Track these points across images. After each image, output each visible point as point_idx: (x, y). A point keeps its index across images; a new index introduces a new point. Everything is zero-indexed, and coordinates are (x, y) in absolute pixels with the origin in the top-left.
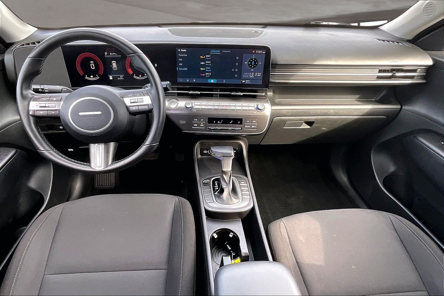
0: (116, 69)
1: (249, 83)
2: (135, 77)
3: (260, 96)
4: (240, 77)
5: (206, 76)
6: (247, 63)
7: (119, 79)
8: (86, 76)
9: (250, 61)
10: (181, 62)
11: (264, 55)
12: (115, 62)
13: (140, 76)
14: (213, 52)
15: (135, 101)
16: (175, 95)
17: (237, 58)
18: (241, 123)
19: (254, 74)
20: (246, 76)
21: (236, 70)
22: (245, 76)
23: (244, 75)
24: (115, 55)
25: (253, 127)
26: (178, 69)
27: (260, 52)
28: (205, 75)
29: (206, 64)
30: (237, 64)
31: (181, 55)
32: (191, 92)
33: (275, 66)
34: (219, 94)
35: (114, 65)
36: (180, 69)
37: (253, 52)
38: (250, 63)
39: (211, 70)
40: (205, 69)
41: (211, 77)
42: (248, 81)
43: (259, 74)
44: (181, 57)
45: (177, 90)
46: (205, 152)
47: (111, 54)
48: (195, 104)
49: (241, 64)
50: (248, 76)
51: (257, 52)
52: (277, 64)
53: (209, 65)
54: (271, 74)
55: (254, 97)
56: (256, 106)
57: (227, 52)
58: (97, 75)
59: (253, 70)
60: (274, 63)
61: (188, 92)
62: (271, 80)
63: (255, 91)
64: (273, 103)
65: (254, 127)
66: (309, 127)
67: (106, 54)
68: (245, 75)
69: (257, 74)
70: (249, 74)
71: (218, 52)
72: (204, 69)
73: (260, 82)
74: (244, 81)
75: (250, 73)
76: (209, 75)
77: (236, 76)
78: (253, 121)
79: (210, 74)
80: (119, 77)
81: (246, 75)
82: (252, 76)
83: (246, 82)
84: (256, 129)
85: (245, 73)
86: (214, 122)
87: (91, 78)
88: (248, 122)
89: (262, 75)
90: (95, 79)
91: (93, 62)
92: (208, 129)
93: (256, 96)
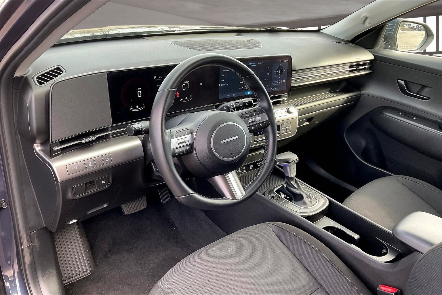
1: (277, 90)
2: (181, 100)
3: (283, 101)
4: (270, 86)
6: (275, 72)
8: (131, 106)
9: (277, 70)
10: (223, 78)
11: (287, 63)
13: (186, 98)
14: (250, 65)
17: (269, 68)
18: (279, 130)
19: (281, 81)
20: (275, 84)
21: (268, 79)
22: (273, 84)
24: (163, 78)
26: (221, 85)
27: (285, 61)
28: (243, 88)
30: (268, 74)
31: (223, 71)
37: (280, 61)
38: (277, 72)
42: (276, 88)
43: (284, 81)
44: (223, 73)
47: (160, 77)
49: (271, 73)
50: (276, 84)
51: (283, 61)
54: (292, 79)
56: (286, 110)
57: (261, 63)
58: (143, 104)
59: (279, 78)
62: (292, 85)
63: (280, 97)
65: (289, 130)
66: (309, 123)
67: (154, 78)
68: (274, 84)
69: (283, 81)
71: (254, 64)
72: (242, 82)
73: (285, 88)
74: (273, 89)
75: (278, 81)
77: (267, 85)
78: (288, 125)
81: (275, 83)
83: (275, 90)
84: (290, 132)
85: (274, 82)
86: (258, 133)
87: (136, 108)
88: (284, 127)
89: (286, 81)
90: (141, 109)
91: (140, 89)
92: (254, 142)
93: (280, 101)
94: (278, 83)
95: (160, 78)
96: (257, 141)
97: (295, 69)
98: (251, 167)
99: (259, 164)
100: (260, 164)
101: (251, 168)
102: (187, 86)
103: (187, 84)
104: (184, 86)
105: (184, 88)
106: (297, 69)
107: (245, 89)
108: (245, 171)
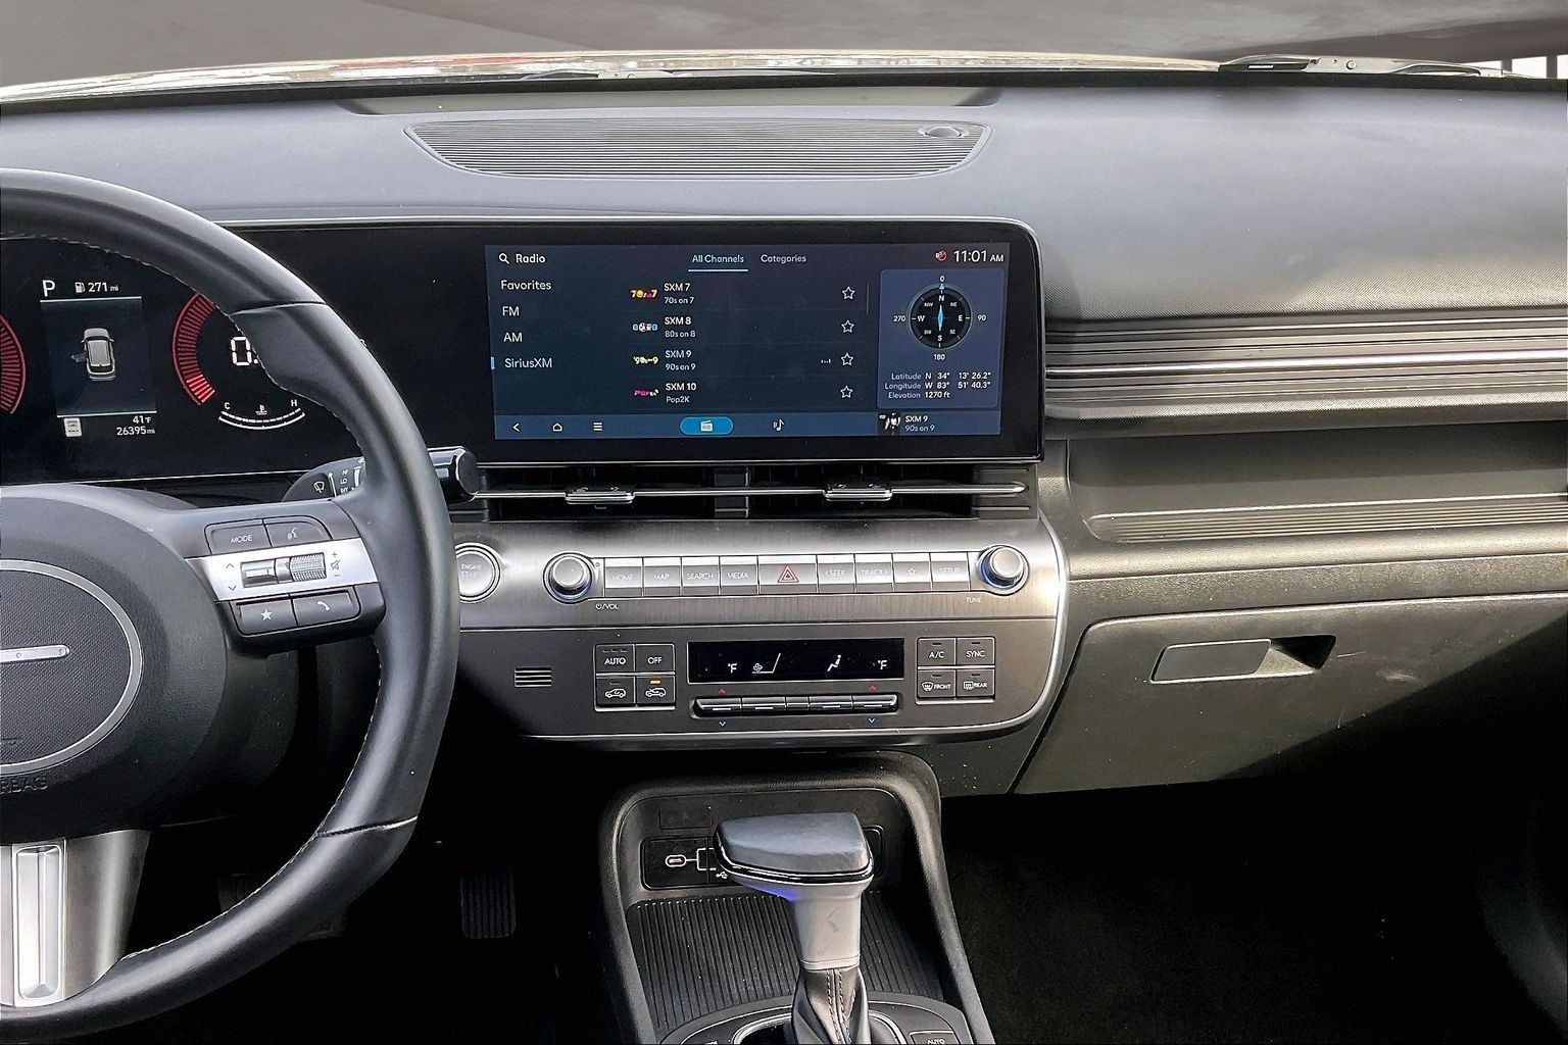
0: (109, 376)
1: (922, 429)
2: (228, 417)
3: (998, 501)
4: (868, 398)
5: (668, 398)
6: (902, 318)
7: (122, 431)
9: (921, 310)
10: (512, 325)
11: (1003, 274)
12: (104, 332)
13: (262, 410)
14: (704, 265)
15: (272, 573)
16: (478, 519)
17: (848, 293)
18: (896, 669)
19: (953, 379)
20: (905, 391)
21: (847, 360)
22: (896, 391)
23: (892, 386)
24: (102, 294)
25: (968, 686)
26: (500, 363)
27: (976, 255)
28: (664, 393)
29: (667, 334)
30: (848, 326)
31: (512, 286)
32: (579, 496)
33: (1069, 326)
34: (750, 497)
35: (98, 349)
36: (510, 363)
37: (937, 256)
38: (921, 318)
39: (694, 366)
40: (662, 360)
41: (700, 405)
42: (918, 419)
43: (981, 380)
44: (514, 298)
45: (492, 487)
46: (671, 861)
47: (79, 290)
48: (609, 563)
49: (869, 324)
50: (916, 391)
51: (961, 256)
52: (1079, 321)
53: (682, 335)
54: (1049, 376)
55: (962, 508)
56: (974, 561)
57: (784, 260)
59: (940, 357)
60: (1059, 313)
61: (562, 494)
62: (1052, 409)
63: (965, 475)
64: (1077, 542)
66: (1304, 670)
67: (46, 289)
68: (897, 387)
69: (969, 379)
70: (923, 381)
71: (732, 262)
72: (655, 360)
73: (991, 424)
74: (894, 421)
75: (928, 376)
76: (686, 392)
77: (846, 392)
78: (973, 653)
79: (692, 386)
80: (127, 422)
81: (905, 386)
82: (938, 389)
83: (908, 428)
84: (991, 701)
85: (898, 377)
86: (733, 667)
88: (936, 662)
89: (998, 380)
92: (694, 716)
93: (974, 503)
94: (934, 388)
95: (86, 294)
96: (708, 713)
97: (1072, 313)
104: (242, 345)
105: (242, 356)
106: (1087, 314)
107: (677, 400)
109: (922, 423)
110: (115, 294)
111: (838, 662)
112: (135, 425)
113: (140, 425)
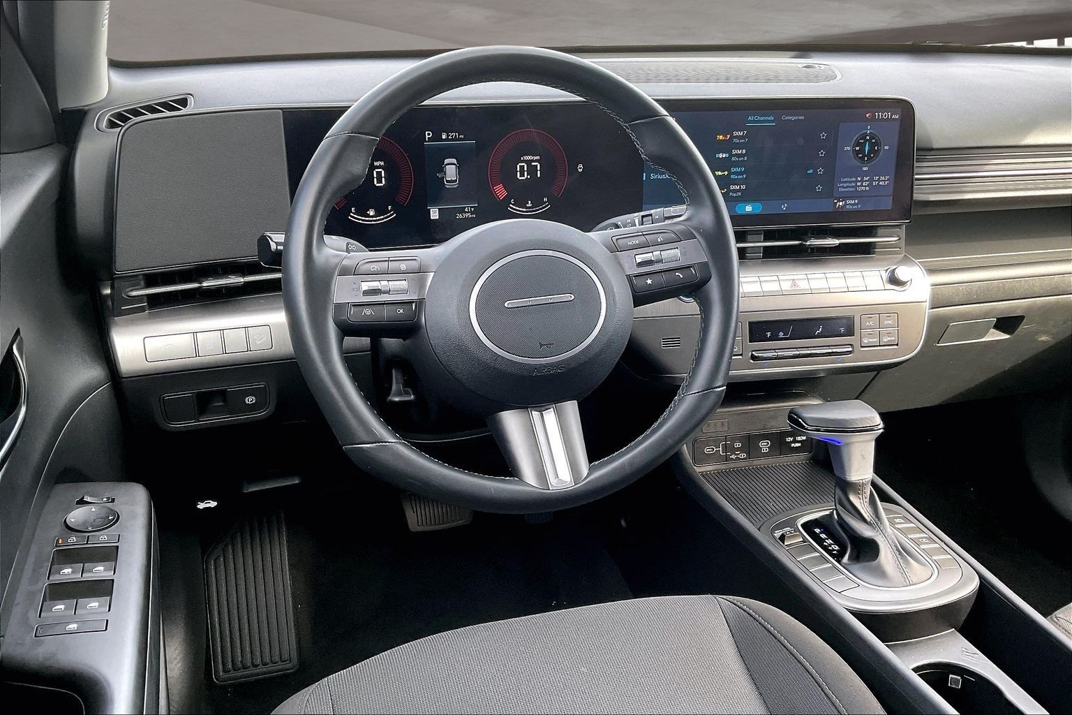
0: (455, 185)
1: (855, 207)
2: (512, 208)
3: (885, 246)
4: (830, 193)
5: (731, 194)
6: (849, 148)
7: (460, 216)
8: (353, 209)
9: (858, 144)
11: (898, 124)
12: (454, 161)
13: (529, 204)
14: (754, 121)
17: (823, 136)
18: (850, 332)
19: (871, 180)
20: (847, 187)
21: (821, 171)
22: (843, 187)
23: (841, 185)
24: (455, 139)
25: (886, 339)
26: (648, 176)
27: (886, 115)
28: (729, 191)
29: (733, 159)
30: (822, 153)
33: (928, 151)
34: (765, 247)
35: (451, 171)
36: (653, 176)
37: (867, 115)
38: (857, 148)
39: (745, 176)
40: (730, 173)
41: (746, 197)
42: (853, 202)
43: (884, 181)
47: (444, 137)
49: (833, 152)
50: (853, 187)
51: (879, 115)
52: (932, 149)
53: (741, 159)
54: (917, 179)
55: (867, 250)
56: (884, 274)
57: (794, 118)
58: (390, 208)
59: (865, 169)
60: (922, 145)
62: (917, 197)
63: (869, 231)
65: (889, 339)
66: (1007, 336)
67: (427, 136)
68: (844, 186)
69: (879, 180)
70: (856, 181)
71: (768, 120)
72: (726, 173)
73: (887, 204)
74: (841, 204)
75: (859, 179)
76: (740, 190)
77: (819, 188)
78: (886, 322)
79: (743, 187)
80: (462, 211)
81: (848, 184)
82: (864, 186)
83: (848, 207)
84: (896, 347)
85: (844, 180)
86: (769, 334)
87: (368, 216)
88: (870, 328)
89: (892, 179)
90: (382, 219)
91: (382, 163)
92: (751, 361)
93: (872, 247)
94: (862, 185)
95: (447, 140)
96: (762, 359)
97: (928, 146)
98: (764, 446)
99: (795, 442)
100: (799, 442)
101: (765, 450)
102: (532, 170)
103: (533, 164)
104: (522, 167)
105: (522, 175)
106: (935, 146)
107: (735, 195)
108: (743, 455)
109: (855, 204)
110: (460, 139)
111: (820, 329)
112: (466, 212)
113: (468, 212)
